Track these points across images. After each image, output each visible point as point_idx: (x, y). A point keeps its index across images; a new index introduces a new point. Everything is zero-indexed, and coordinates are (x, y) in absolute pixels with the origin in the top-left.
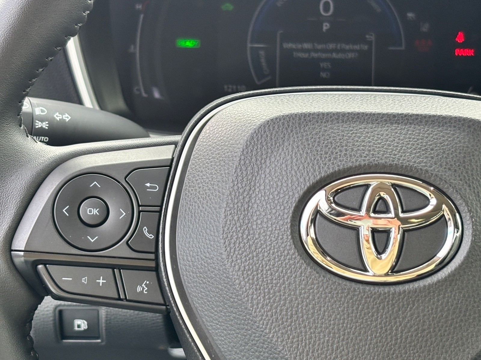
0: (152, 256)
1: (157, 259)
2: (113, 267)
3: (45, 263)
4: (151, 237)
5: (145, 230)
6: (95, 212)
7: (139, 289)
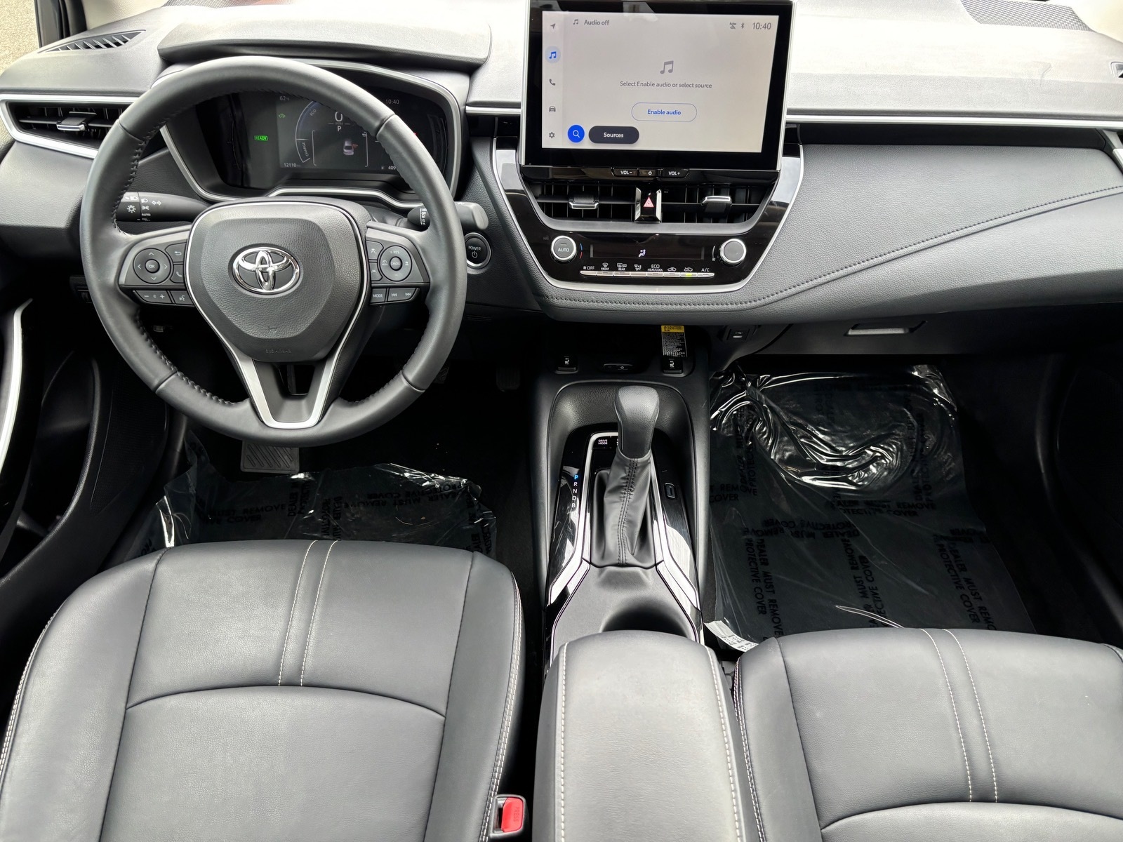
0: (183, 284)
1: (185, 286)
2: (166, 290)
3: (136, 289)
4: (181, 276)
5: (177, 273)
6: (153, 266)
7: (180, 299)
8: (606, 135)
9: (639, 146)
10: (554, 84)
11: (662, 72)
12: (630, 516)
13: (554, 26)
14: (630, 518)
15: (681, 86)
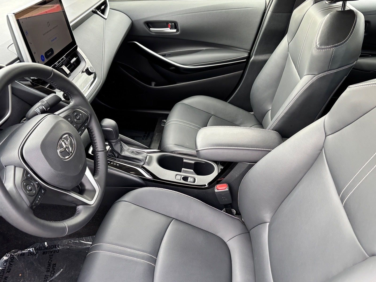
2: (38, 193)
3: (33, 202)
6: (30, 188)
7: (43, 192)
8: (48, 54)
9: (56, 53)
10: (31, 44)
11: (48, 26)
12: (130, 151)
13: (22, 22)
14: (131, 152)
15: (53, 29)
